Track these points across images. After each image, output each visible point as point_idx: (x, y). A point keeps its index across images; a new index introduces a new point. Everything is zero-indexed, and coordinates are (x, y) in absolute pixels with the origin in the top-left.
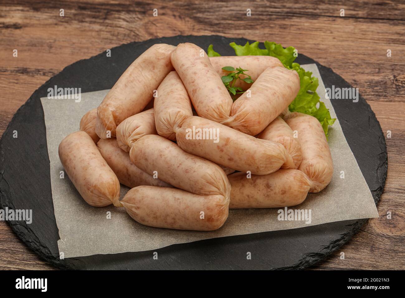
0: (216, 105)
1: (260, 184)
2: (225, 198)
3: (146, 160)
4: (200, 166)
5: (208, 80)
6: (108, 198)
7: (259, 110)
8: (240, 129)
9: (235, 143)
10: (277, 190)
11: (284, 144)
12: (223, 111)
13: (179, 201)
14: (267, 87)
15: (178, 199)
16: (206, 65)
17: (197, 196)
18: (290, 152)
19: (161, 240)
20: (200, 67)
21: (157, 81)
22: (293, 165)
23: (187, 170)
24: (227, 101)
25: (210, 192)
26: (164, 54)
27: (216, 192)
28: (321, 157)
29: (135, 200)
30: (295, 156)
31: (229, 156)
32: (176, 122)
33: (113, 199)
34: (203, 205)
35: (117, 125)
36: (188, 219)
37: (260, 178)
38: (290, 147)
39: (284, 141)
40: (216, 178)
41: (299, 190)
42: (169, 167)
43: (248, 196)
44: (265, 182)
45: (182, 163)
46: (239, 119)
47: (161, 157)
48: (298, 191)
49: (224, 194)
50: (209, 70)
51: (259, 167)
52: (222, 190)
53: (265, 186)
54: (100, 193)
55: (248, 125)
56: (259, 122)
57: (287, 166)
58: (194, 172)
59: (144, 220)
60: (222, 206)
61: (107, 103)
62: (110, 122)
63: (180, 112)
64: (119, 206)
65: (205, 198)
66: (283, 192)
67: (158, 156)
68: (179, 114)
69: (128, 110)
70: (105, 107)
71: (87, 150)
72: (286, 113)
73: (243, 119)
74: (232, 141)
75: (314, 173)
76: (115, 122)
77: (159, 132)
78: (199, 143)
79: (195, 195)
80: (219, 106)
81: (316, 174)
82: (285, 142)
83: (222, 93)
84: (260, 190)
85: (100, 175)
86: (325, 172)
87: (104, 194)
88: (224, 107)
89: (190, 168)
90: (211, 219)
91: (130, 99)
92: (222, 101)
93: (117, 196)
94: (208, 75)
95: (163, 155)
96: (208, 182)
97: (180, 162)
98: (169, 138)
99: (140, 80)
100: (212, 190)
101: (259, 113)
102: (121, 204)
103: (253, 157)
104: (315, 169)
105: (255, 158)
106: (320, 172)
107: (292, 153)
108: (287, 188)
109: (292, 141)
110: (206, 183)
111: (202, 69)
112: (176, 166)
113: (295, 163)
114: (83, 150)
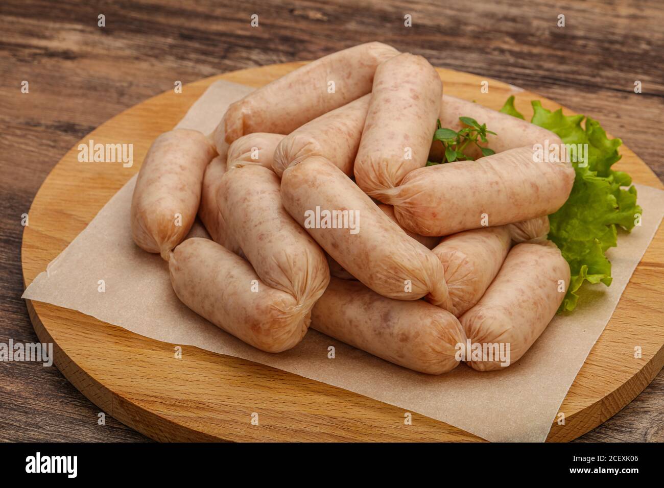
0: (380, 158)
1: (377, 309)
2: (298, 304)
3: (226, 199)
4: (282, 236)
5: (398, 119)
7: (444, 195)
8: (403, 213)
10: (396, 330)
11: (449, 262)
12: (386, 173)
13: (231, 279)
14: (492, 168)
15: (232, 277)
16: (417, 97)
18: (451, 279)
20: (405, 94)
22: (449, 304)
23: (263, 235)
24: (402, 160)
25: (278, 283)
26: (374, 59)
27: (287, 288)
28: (510, 313)
30: (456, 289)
31: (334, 239)
32: (298, 158)
33: (162, 243)
34: (254, 301)
36: (228, 314)
37: (383, 301)
38: (456, 272)
39: (451, 257)
40: (294, 265)
41: (432, 344)
42: (245, 222)
43: (351, 322)
44: (385, 310)
45: (264, 222)
46: (405, 195)
47: (244, 202)
48: (430, 347)
49: (299, 297)
50: (414, 106)
51: (373, 276)
52: (297, 288)
53: (381, 316)
54: (146, 226)
55: (414, 212)
56: (434, 215)
57: (437, 301)
58: (270, 242)
60: (284, 313)
61: (246, 100)
62: (234, 131)
63: (312, 145)
64: (166, 259)
65: (264, 290)
66: (404, 337)
67: (241, 199)
68: (307, 146)
70: (239, 103)
72: (537, 236)
73: (409, 198)
75: (478, 332)
78: (298, 200)
80: (383, 161)
81: (482, 334)
82: (452, 261)
83: (403, 145)
84: (372, 319)
85: (161, 199)
86: (500, 339)
87: (150, 231)
88: (389, 167)
89: (268, 234)
90: (258, 326)
91: (284, 109)
92: (392, 156)
93: (169, 241)
94: (405, 111)
95: (249, 201)
96: (279, 267)
97: (261, 221)
99: (318, 86)
100: (282, 282)
101: (440, 199)
102: (170, 257)
103: (367, 256)
104: (481, 325)
105: (371, 258)
106: (489, 334)
107: (454, 283)
108: (413, 333)
109: (463, 263)
110: (276, 267)
111: (404, 100)
112: (253, 223)
113: (455, 303)
114: (170, 157)
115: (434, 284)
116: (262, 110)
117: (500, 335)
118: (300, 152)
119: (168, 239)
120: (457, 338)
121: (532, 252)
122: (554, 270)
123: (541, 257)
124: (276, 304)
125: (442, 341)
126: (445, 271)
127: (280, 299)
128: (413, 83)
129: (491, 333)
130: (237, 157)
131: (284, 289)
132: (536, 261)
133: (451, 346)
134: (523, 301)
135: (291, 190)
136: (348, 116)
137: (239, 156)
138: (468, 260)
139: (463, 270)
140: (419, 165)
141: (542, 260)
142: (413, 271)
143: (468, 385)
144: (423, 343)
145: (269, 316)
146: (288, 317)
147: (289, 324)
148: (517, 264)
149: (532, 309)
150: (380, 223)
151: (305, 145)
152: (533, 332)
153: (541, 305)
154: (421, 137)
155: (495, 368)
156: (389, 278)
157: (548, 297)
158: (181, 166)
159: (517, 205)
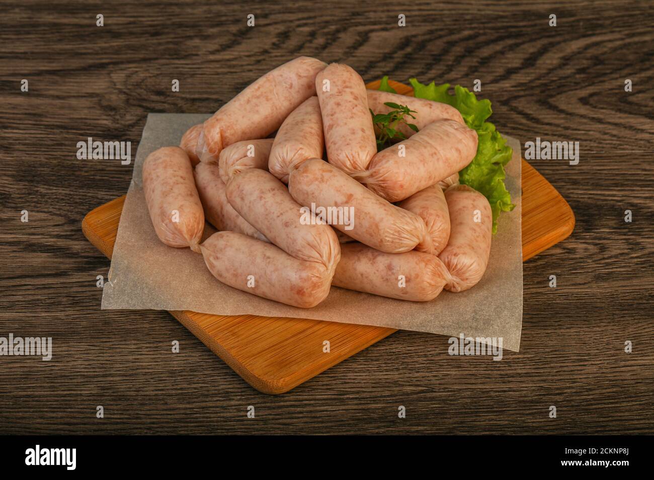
0: (351, 150)
1: (381, 262)
2: (327, 269)
5: (352, 117)
6: (185, 238)
9: (359, 203)
12: (358, 160)
13: (268, 260)
15: (269, 258)
17: (292, 259)
19: (235, 306)
21: (291, 104)
22: (432, 250)
23: (287, 222)
25: (309, 257)
27: (317, 259)
28: (473, 248)
29: (216, 247)
30: (436, 237)
32: (294, 161)
33: (191, 239)
34: (296, 272)
35: (223, 148)
36: (274, 286)
37: (383, 255)
38: (433, 225)
39: (426, 215)
40: (320, 242)
41: (429, 281)
42: (267, 215)
43: (362, 275)
44: (387, 262)
45: (284, 213)
46: (377, 175)
47: (261, 200)
48: (428, 283)
49: (327, 264)
50: (358, 106)
51: (383, 240)
52: (325, 258)
53: (385, 267)
54: (176, 229)
55: (387, 186)
56: (402, 186)
57: (424, 249)
58: (296, 227)
59: (221, 276)
60: (320, 278)
62: (216, 143)
63: (302, 150)
64: (196, 251)
65: (301, 264)
66: (407, 279)
67: (257, 197)
68: (300, 151)
69: (244, 133)
70: (213, 121)
71: (175, 171)
73: (381, 177)
74: (355, 200)
75: (456, 266)
76: (222, 144)
77: (271, 170)
78: (313, 194)
79: (290, 257)
81: (459, 267)
83: (364, 137)
84: (379, 270)
85: (182, 206)
86: (472, 267)
87: (180, 232)
88: (360, 155)
89: (292, 222)
90: (302, 291)
92: (360, 147)
93: (196, 238)
94: (354, 111)
95: (265, 198)
96: (309, 245)
97: (282, 212)
98: (283, 180)
100: (312, 255)
101: (404, 174)
102: (201, 250)
103: (377, 226)
105: (380, 228)
106: (464, 266)
107: (434, 233)
108: (413, 275)
109: (437, 218)
110: (306, 244)
111: (350, 102)
112: (276, 215)
113: (436, 247)
117: (471, 265)
118: (294, 158)
120: (443, 273)
121: (466, 198)
122: (485, 209)
123: (474, 200)
126: (427, 226)
128: (350, 87)
129: (465, 264)
130: (233, 164)
131: (315, 260)
134: (478, 237)
137: (234, 162)
138: (438, 214)
139: (438, 223)
141: (475, 203)
144: (423, 281)
145: (310, 282)
146: (323, 280)
151: (298, 151)
156: (395, 239)
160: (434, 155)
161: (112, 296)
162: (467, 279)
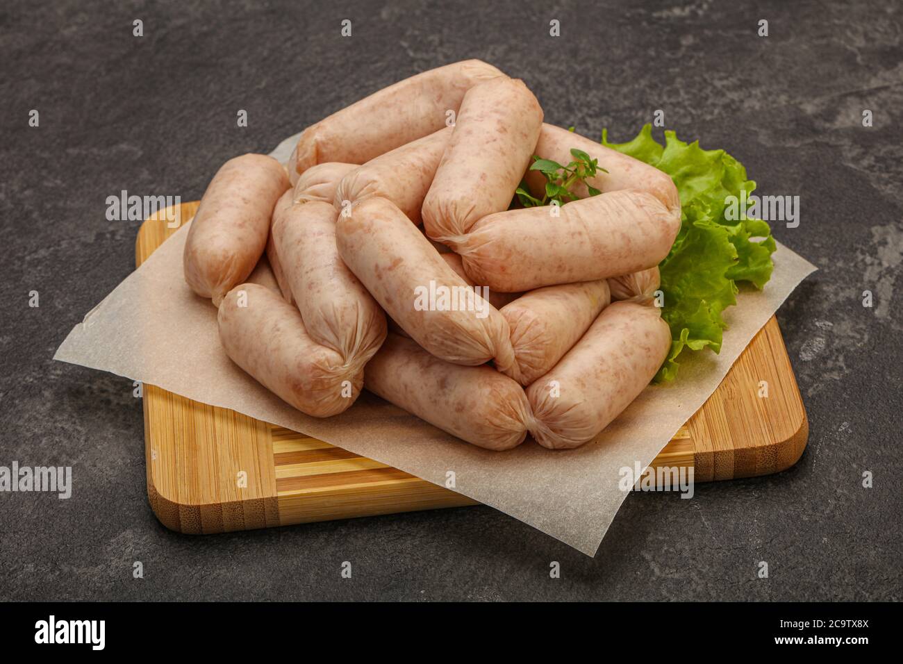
0: (448, 199)
1: (435, 373)
2: (344, 364)
4: (333, 285)
5: (478, 154)
7: (515, 246)
8: (470, 265)
9: (406, 274)
10: (452, 399)
11: (517, 323)
12: (454, 218)
13: (277, 333)
15: (278, 330)
16: (505, 130)
18: (518, 343)
20: (490, 126)
22: (516, 371)
23: (312, 283)
24: (473, 203)
25: (324, 339)
26: (468, 81)
27: (333, 344)
28: (583, 385)
30: (526, 354)
31: (387, 292)
32: (359, 197)
34: (296, 357)
36: (270, 372)
38: (523, 334)
39: (520, 316)
40: (342, 320)
41: (488, 417)
42: (297, 267)
44: (443, 375)
45: (315, 269)
46: (473, 244)
47: (298, 245)
48: (486, 419)
49: (346, 355)
50: (499, 140)
51: (428, 337)
53: (438, 382)
55: (482, 264)
56: (503, 269)
58: (319, 291)
60: (328, 373)
61: (322, 125)
62: (306, 160)
63: (375, 184)
64: (217, 305)
65: (309, 346)
66: (460, 407)
67: (296, 240)
68: (370, 185)
71: (239, 188)
72: (643, 292)
73: (476, 247)
74: (403, 268)
75: (544, 405)
76: (317, 163)
78: (352, 247)
79: (305, 335)
80: (452, 203)
81: (548, 407)
82: (521, 321)
83: (478, 186)
84: (428, 384)
85: (215, 236)
86: (569, 413)
88: (458, 210)
89: (318, 283)
90: (299, 387)
91: (363, 136)
92: (463, 198)
93: (221, 286)
94: (486, 146)
95: (303, 243)
96: (326, 321)
99: (404, 109)
100: (328, 338)
101: (510, 251)
102: (220, 303)
103: (422, 314)
104: (547, 397)
105: (425, 317)
106: (555, 408)
107: (522, 346)
108: (469, 403)
109: (533, 325)
110: (322, 320)
111: (488, 132)
112: (305, 270)
113: (523, 370)
114: (233, 187)
115: (496, 347)
116: (337, 137)
117: (569, 410)
118: (361, 193)
119: (221, 283)
120: (519, 411)
121: (624, 313)
122: (647, 335)
124: (319, 361)
125: (501, 413)
126: (512, 333)
127: (324, 358)
128: (503, 113)
129: (557, 406)
130: (303, 190)
131: (331, 346)
132: (627, 324)
133: (510, 419)
134: (602, 372)
135: (345, 235)
136: (426, 149)
137: (305, 188)
138: (539, 320)
139: (531, 332)
140: (494, 210)
141: (633, 323)
142: (472, 332)
143: (531, 465)
144: (480, 415)
145: (310, 375)
146: (332, 378)
147: (335, 385)
148: (604, 327)
149: (612, 381)
150: (441, 277)
151: (369, 183)
152: (610, 407)
153: (624, 376)
154: (502, 177)
155: (564, 446)
156: (446, 340)
157: (635, 367)
158: (244, 199)
159: (604, 259)
160: (577, 236)
161: (75, 344)
162: (561, 431)
